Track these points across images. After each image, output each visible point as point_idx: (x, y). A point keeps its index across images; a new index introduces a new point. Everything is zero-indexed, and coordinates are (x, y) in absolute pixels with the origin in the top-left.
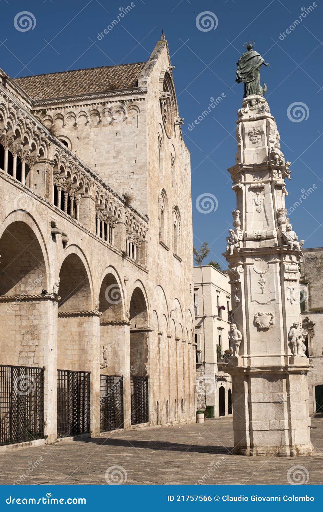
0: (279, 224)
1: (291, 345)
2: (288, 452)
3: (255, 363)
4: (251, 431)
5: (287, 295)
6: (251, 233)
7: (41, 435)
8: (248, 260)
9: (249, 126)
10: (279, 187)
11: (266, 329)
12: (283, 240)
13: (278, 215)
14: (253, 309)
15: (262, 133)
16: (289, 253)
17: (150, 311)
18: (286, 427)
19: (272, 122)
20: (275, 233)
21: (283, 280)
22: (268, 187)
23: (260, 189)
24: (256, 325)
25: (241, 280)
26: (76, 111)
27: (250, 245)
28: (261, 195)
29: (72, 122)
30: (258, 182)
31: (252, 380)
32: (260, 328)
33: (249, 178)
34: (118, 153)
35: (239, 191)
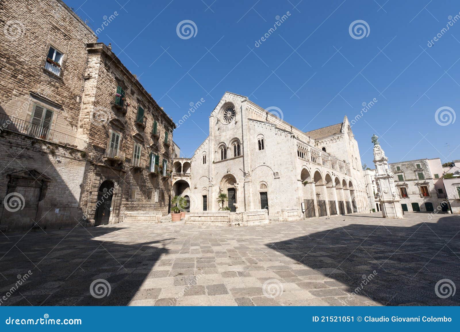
0: (387, 172)
1: (394, 196)
2: (396, 218)
3: (385, 200)
4: (386, 213)
5: (391, 186)
6: (380, 174)
7: (336, 214)
8: (380, 180)
9: (376, 152)
10: (386, 164)
11: (387, 193)
12: (388, 175)
13: (386, 170)
14: (383, 189)
15: (380, 153)
16: (390, 177)
17: (353, 185)
18: (395, 213)
19: (382, 151)
20: (386, 174)
21: (389, 183)
22: (383, 164)
23: (381, 165)
24: (384, 192)
25: (379, 183)
26: (326, 140)
27: (380, 176)
28: (381, 166)
29: (326, 143)
30: (380, 164)
31: (385, 203)
32: (385, 193)
33: (378, 163)
34: (339, 149)
35: (376, 165)
